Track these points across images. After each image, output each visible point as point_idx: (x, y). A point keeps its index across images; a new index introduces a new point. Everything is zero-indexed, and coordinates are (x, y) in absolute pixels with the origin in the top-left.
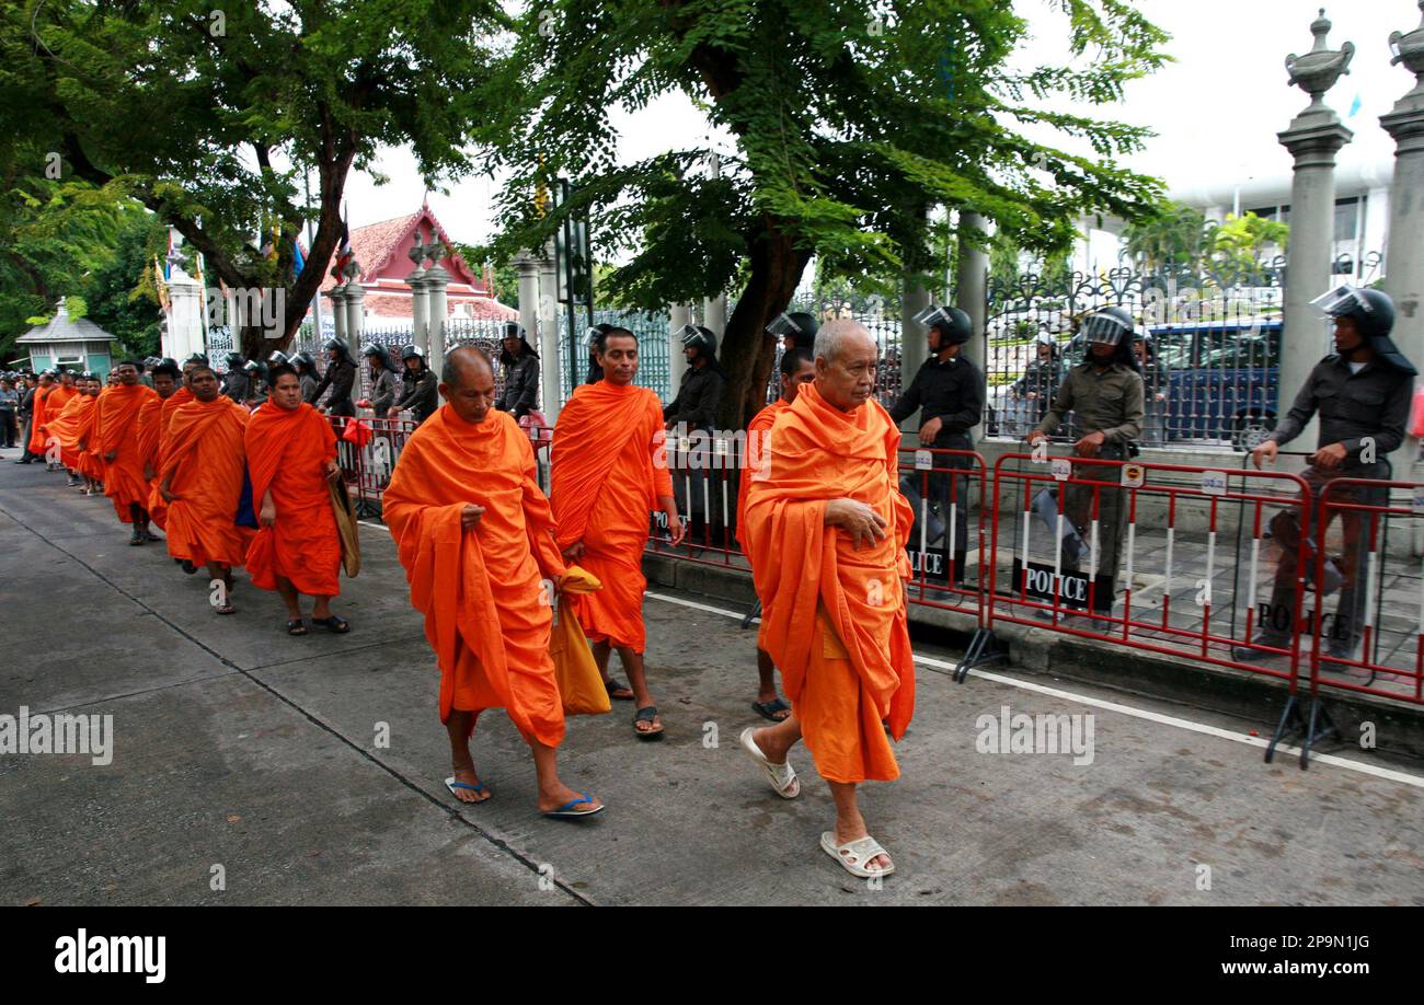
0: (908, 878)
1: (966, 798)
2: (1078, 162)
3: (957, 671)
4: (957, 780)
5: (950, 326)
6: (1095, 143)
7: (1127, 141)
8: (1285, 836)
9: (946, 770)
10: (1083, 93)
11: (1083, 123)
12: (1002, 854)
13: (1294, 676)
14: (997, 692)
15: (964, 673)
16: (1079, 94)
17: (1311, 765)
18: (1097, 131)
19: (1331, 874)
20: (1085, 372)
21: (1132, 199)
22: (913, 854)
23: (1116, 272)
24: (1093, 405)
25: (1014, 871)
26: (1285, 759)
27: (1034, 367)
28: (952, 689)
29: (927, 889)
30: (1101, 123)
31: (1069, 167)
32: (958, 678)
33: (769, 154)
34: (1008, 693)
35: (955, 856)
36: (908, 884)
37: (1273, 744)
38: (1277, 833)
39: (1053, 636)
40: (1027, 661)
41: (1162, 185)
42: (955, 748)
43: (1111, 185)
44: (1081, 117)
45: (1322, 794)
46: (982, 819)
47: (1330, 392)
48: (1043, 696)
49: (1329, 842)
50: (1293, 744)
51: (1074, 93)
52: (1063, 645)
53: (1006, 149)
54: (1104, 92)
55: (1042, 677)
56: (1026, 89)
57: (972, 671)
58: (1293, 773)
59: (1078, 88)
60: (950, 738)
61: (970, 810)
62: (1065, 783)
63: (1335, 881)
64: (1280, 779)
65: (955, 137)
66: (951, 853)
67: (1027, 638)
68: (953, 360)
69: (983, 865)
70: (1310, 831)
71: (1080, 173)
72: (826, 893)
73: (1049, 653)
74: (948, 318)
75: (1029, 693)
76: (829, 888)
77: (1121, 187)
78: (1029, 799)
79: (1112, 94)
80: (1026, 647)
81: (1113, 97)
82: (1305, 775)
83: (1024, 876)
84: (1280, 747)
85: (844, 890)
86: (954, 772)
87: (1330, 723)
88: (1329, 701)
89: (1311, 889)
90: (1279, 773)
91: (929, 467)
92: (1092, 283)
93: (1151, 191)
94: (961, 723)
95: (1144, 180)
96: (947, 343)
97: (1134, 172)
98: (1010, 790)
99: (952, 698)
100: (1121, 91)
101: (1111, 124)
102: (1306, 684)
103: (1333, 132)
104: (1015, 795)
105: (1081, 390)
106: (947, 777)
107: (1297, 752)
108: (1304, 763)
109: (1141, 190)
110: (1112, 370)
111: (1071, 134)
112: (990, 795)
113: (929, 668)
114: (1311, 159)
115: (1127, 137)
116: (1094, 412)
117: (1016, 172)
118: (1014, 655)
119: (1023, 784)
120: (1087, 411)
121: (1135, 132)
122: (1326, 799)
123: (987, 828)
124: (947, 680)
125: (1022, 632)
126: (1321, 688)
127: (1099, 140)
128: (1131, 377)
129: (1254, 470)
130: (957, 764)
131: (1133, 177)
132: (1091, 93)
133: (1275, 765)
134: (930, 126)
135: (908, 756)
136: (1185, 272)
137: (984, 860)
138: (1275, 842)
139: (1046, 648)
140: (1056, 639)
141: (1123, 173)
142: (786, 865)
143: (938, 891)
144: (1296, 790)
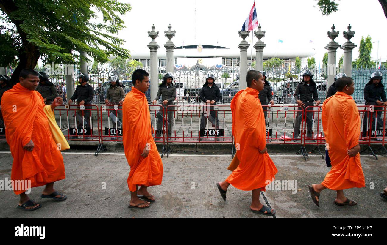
0: (101, 197)
1: (108, 178)
2: (111, 45)
3: (95, 154)
4: (104, 175)
5: (84, 77)
6: (113, 41)
7: (119, 42)
8: (169, 169)
9: (101, 174)
10: (109, 31)
11: (111, 37)
12: (120, 186)
13: (164, 142)
14: (106, 156)
15: (97, 154)
16: (108, 31)
17: (169, 157)
18: (113, 39)
19: (178, 172)
20: (111, 88)
21: (123, 53)
22: (100, 192)
23: (107, 68)
24: (114, 95)
25: (124, 189)
26: (165, 157)
27: (98, 88)
28: (95, 158)
29: (106, 198)
30: (114, 38)
31: (110, 46)
32: (96, 155)
33: (31, 30)
34: (109, 156)
35: (110, 190)
36: (102, 198)
37: (162, 155)
38: (167, 168)
39: (116, 143)
40: (110, 149)
41: (129, 52)
42: (101, 169)
43: (119, 50)
44: (110, 36)
45: (172, 161)
46: (113, 181)
47: (164, 91)
48: (116, 155)
49: (176, 168)
50: (165, 154)
51: (107, 30)
52: (118, 144)
53: (94, 39)
54: (113, 31)
55: (114, 152)
56: (96, 28)
57: (99, 153)
58: (167, 158)
59: (108, 30)
60: (99, 167)
61: (110, 180)
62: (127, 170)
63: (179, 173)
64: (165, 160)
65: (82, 35)
66: (109, 190)
67: (110, 144)
68: (86, 85)
69: (117, 190)
70: (172, 167)
71: (112, 47)
72: (82, 207)
73: (115, 146)
74: (83, 75)
75: (113, 155)
76: (82, 206)
77: (120, 51)
78: (121, 175)
79: (115, 32)
80: (110, 146)
81: (116, 33)
82: (168, 158)
83: (126, 189)
84: (163, 155)
85: (86, 205)
86: (103, 174)
87: (170, 149)
88: (170, 145)
89: (176, 175)
90: (164, 159)
91: (84, 109)
92: (112, 70)
93: (127, 52)
94: (100, 164)
95: (125, 50)
96: (84, 81)
97: (123, 48)
98: (117, 174)
99: (96, 159)
100: (117, 32)
101: (116, 38)
102: (166, 143)
103: (157, 46)
104: (118, 175)
105: (111, 92)
106: (102, 175)
107: (166, 155)
108: (168, 157)
109: (125, 52)
110: (116, 87)
111: (108, 39)
112: (112, 176)
113: (88, 155)
114: (153, 50)
115: (120, 41)
116: (114, 96)
117: (94, 45)
118: (107, 148)
119: (119, 172)
120: (113, 96)
121: (121, 40)
122: (173, 161)
123: (115, 183)
124: (94, 156)
125: (109, 143)
126: (169, 143)
127: (114, 41)
128: (121, 88)
129: (153, 105)
130: (103, 172)
131: (123, 49)
132: (111, 31)
133: (163, 158)
134: (76, 32)
135: (91, 173)
136: (123, 70)
137: (116, 189)
138: (168, 170)
139: (115, 145)
140: (117, 143)
141: (121, 48)
142: (68, 205)
143: (109, 198)
144: (168, 161)
